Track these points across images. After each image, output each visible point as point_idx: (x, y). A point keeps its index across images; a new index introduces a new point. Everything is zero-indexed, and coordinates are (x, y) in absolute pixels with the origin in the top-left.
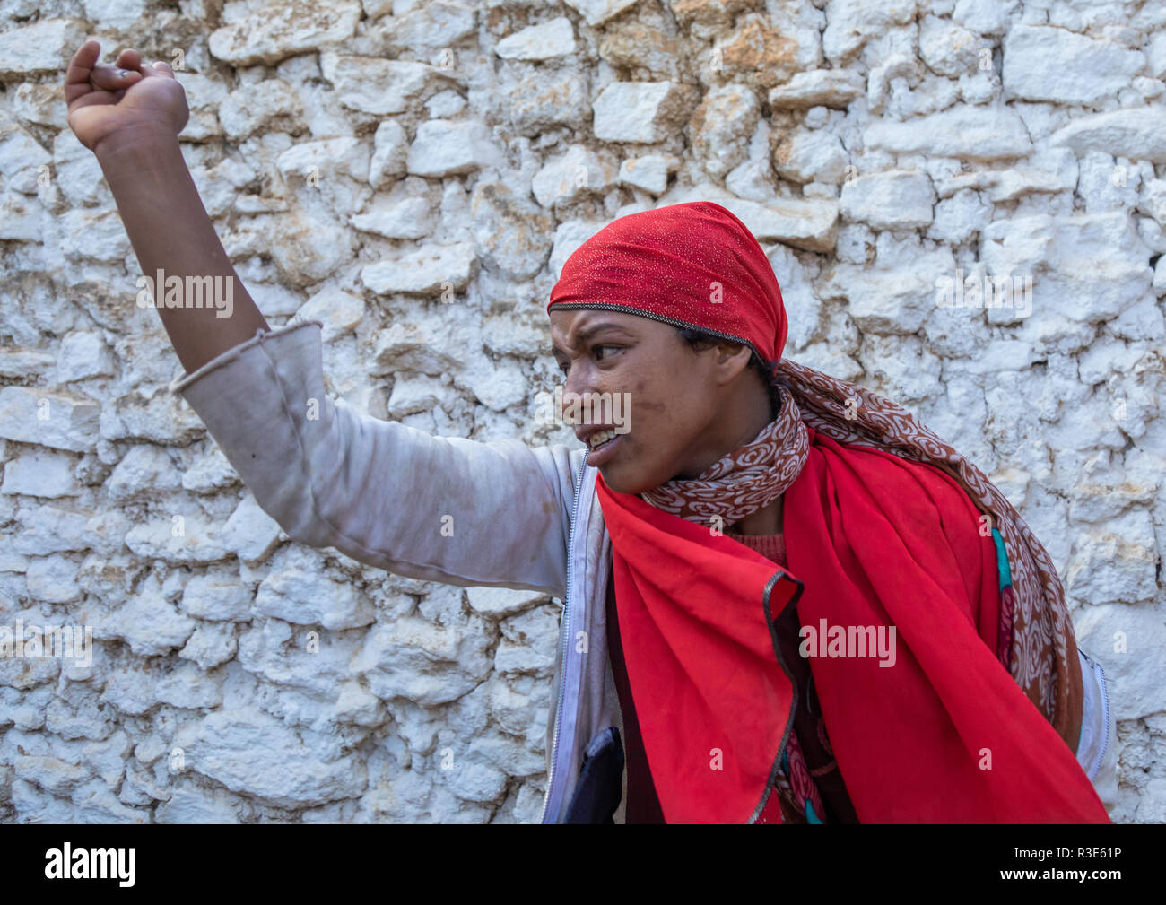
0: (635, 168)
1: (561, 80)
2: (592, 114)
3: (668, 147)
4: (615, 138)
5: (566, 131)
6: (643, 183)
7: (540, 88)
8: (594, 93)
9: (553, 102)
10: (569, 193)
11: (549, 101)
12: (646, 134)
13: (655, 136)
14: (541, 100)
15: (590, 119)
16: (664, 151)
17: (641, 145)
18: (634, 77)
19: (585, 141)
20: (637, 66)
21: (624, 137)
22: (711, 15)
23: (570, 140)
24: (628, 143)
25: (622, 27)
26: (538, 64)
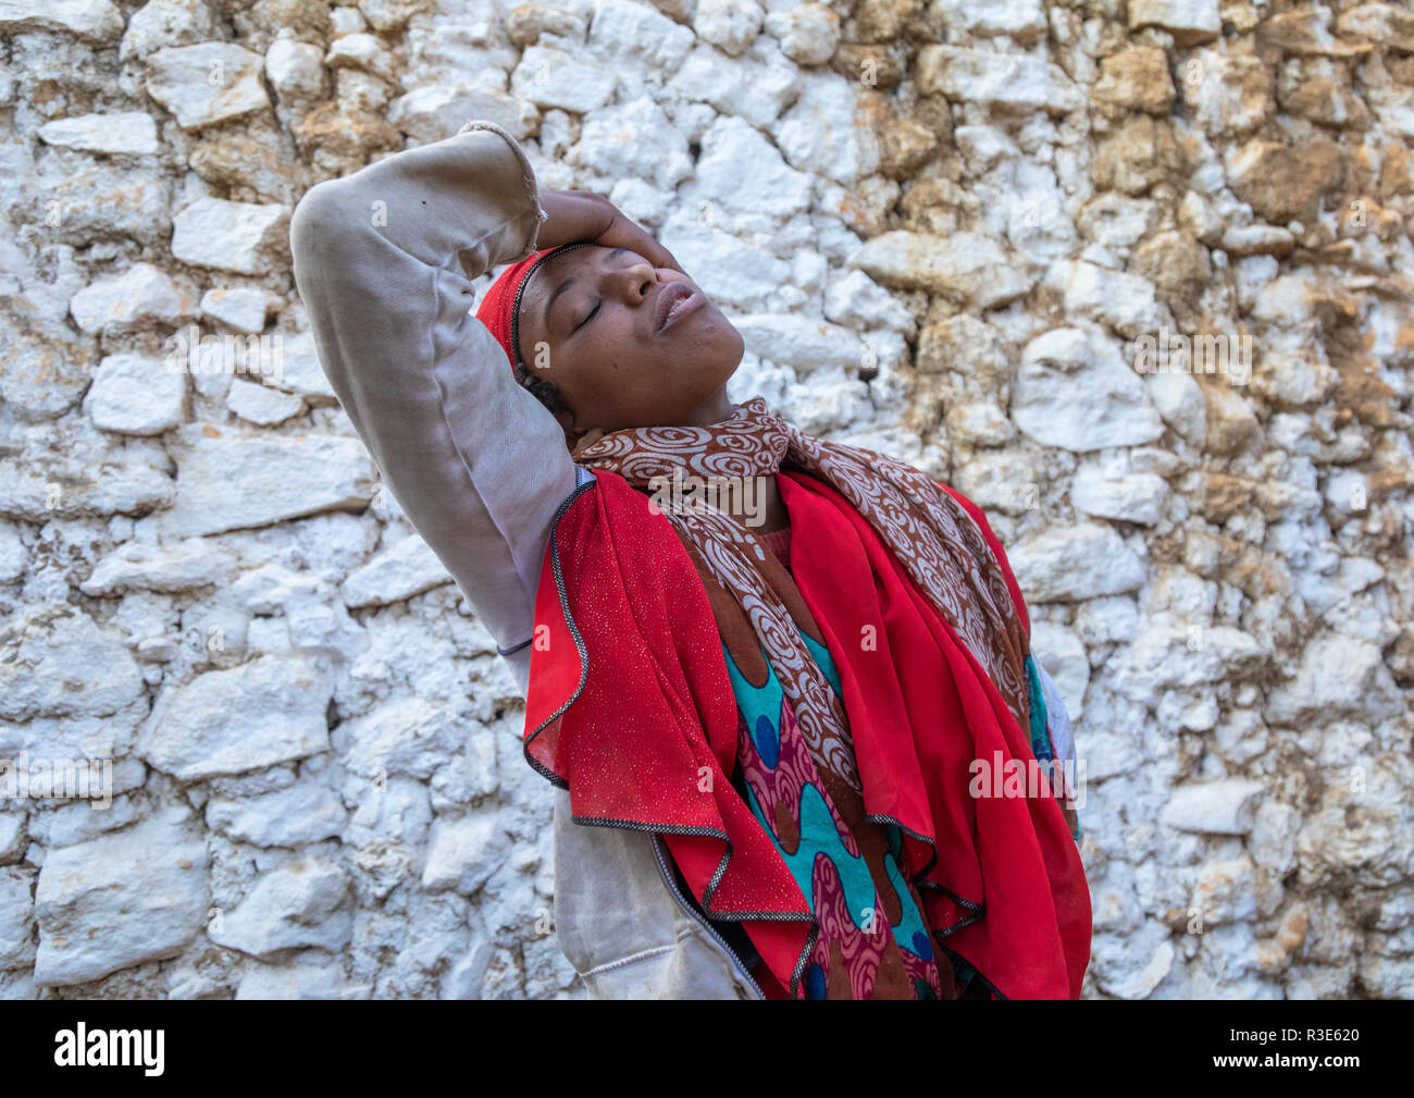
0: (225, 300)
1: (132, 183)
2: (172, 229)
3: (269, 283)
4: (200, 261)
5: (130, 245)
6: (232, 318)
7: (100, 186)
8: (176, 206)
9: (117, 205)
10: (126, 316)
11: (112, 203)
12: (244, 262)
13: (255, 266)
14: (101, 200)
15: (168, 235)
16: (263, 287)
17: (235, 275)
18: (233, 196)
19: (156, 260)
20: (239, 184)
21: (212, 262)
22: (341, 146)
23: (136, 255)
24: (216, 270)
25: (225, 137)
26: (102, 157)
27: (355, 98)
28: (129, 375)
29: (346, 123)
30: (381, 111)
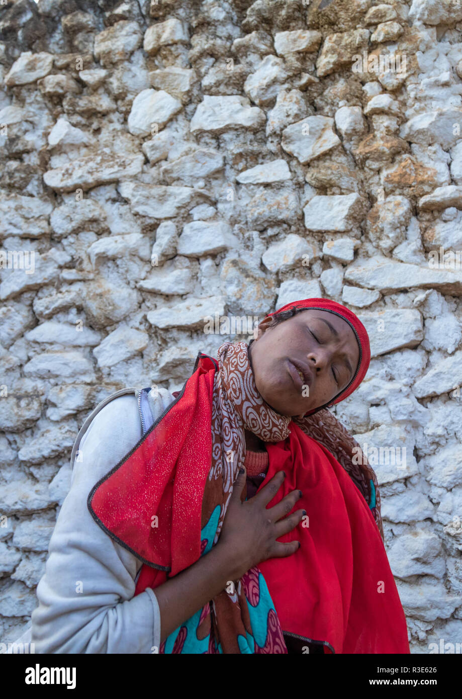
0: (334, 246)
1: (282, 195)
2: (303, 214)
3: (352, 234)
4: (319, 228)
5: (285, 226)
6: (339, 255)
7: (268, 200)
8: (303, 204)
9: (278, 208)
10: (290, 261)
11: (275, 207)
12: (340, 225)
13: (346, 227)
14: (270, 207)
15: (302, 218)
16: (350, 237)
17: (336, 232)
18: (329, 193)
19: (297, 232)
20: (332, 186)
21: (325, 228)
22: (379, 156)
23: (287, 231)
24: (327, 232)
25: (321, 163)
26: (267, 185)
27: (383, 129)
28: (295, 290)
29: (381, 144)
30: (397, 133)
